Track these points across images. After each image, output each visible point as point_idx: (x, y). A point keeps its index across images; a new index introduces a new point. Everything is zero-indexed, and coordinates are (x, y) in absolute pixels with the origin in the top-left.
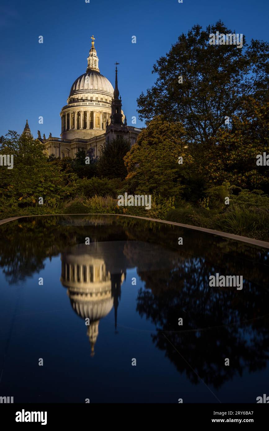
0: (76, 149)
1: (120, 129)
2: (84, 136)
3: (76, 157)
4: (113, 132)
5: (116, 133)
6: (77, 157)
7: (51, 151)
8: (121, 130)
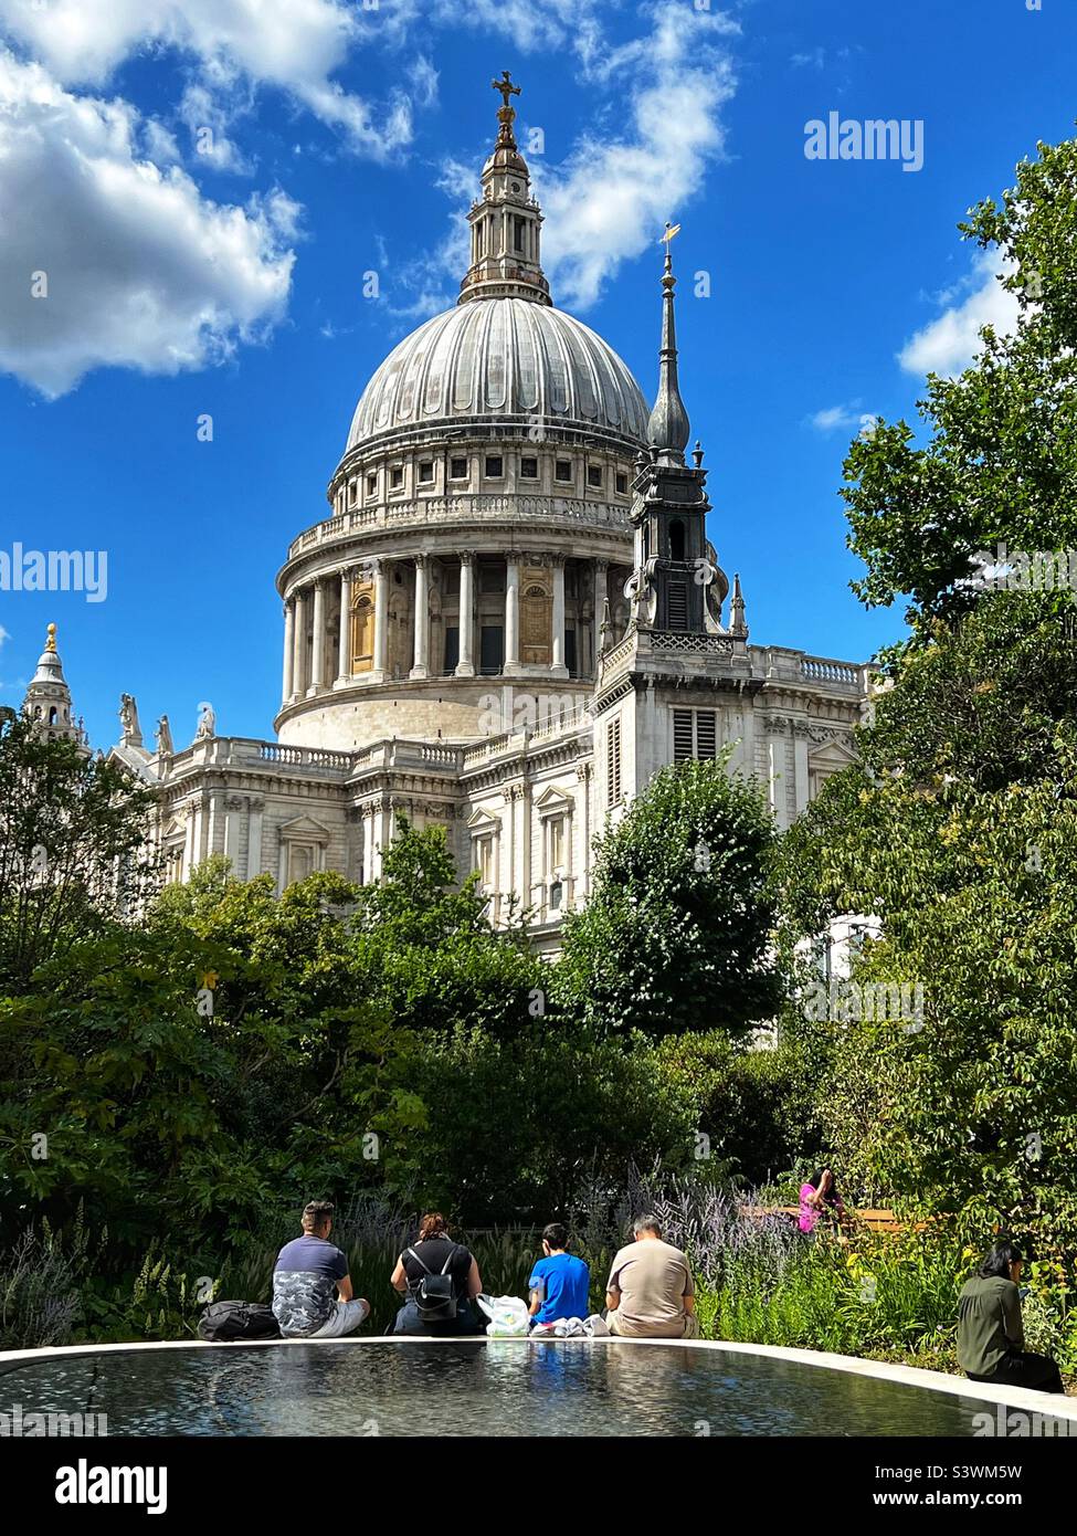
0: (379, 818)
1: (697, 672)
2: (439, 722)
3: (378, 873)
4: (651, 694)
5: (668, 697)
6: (387, 872)
7: (205, 831)
8: (703, 673)
